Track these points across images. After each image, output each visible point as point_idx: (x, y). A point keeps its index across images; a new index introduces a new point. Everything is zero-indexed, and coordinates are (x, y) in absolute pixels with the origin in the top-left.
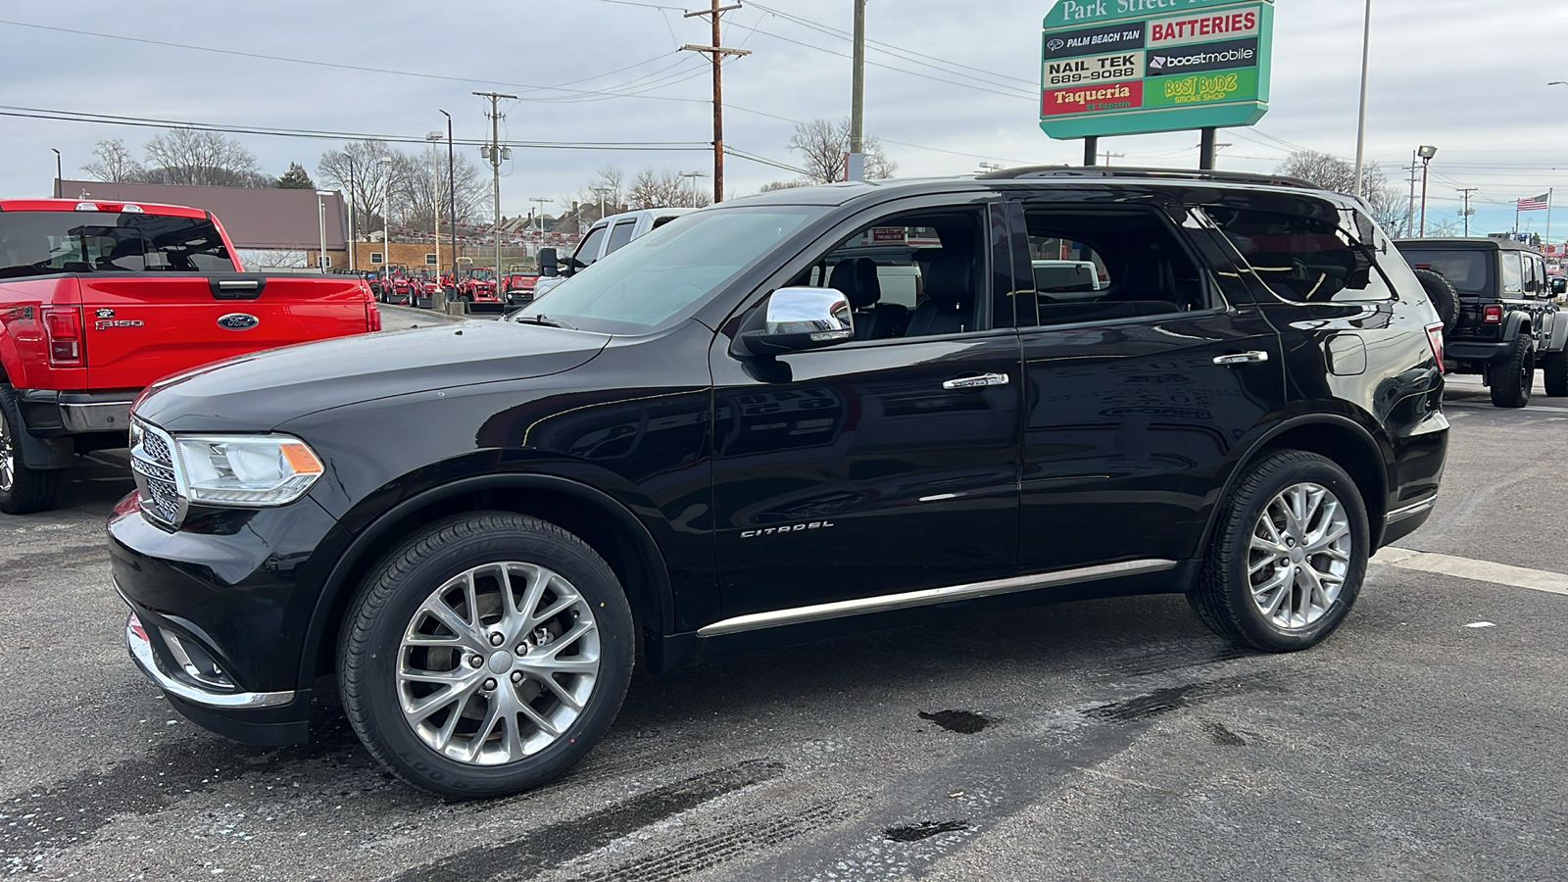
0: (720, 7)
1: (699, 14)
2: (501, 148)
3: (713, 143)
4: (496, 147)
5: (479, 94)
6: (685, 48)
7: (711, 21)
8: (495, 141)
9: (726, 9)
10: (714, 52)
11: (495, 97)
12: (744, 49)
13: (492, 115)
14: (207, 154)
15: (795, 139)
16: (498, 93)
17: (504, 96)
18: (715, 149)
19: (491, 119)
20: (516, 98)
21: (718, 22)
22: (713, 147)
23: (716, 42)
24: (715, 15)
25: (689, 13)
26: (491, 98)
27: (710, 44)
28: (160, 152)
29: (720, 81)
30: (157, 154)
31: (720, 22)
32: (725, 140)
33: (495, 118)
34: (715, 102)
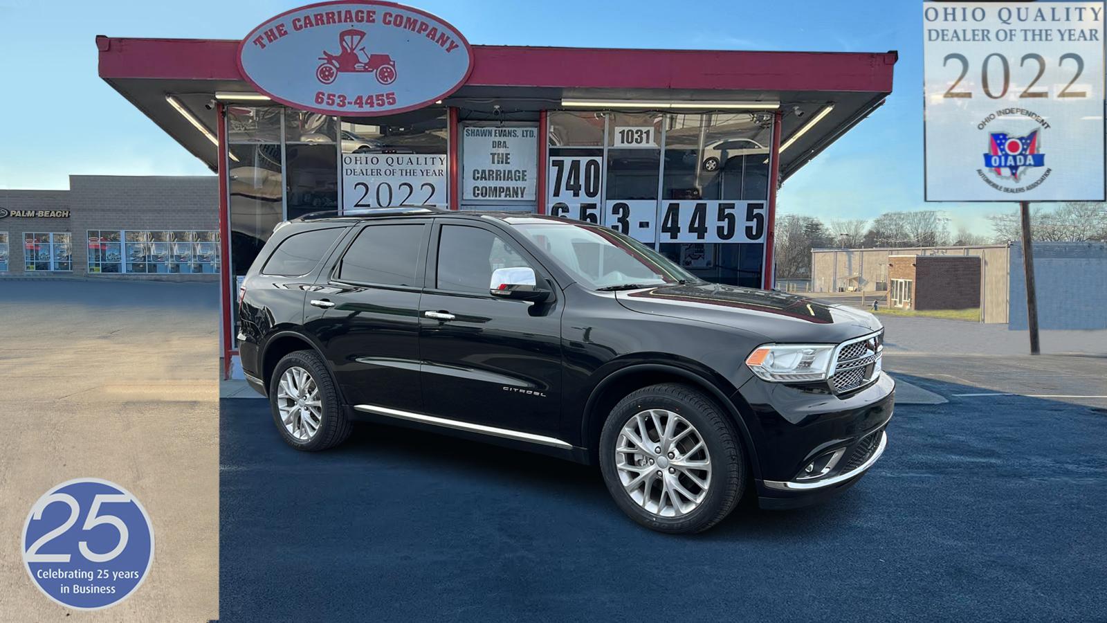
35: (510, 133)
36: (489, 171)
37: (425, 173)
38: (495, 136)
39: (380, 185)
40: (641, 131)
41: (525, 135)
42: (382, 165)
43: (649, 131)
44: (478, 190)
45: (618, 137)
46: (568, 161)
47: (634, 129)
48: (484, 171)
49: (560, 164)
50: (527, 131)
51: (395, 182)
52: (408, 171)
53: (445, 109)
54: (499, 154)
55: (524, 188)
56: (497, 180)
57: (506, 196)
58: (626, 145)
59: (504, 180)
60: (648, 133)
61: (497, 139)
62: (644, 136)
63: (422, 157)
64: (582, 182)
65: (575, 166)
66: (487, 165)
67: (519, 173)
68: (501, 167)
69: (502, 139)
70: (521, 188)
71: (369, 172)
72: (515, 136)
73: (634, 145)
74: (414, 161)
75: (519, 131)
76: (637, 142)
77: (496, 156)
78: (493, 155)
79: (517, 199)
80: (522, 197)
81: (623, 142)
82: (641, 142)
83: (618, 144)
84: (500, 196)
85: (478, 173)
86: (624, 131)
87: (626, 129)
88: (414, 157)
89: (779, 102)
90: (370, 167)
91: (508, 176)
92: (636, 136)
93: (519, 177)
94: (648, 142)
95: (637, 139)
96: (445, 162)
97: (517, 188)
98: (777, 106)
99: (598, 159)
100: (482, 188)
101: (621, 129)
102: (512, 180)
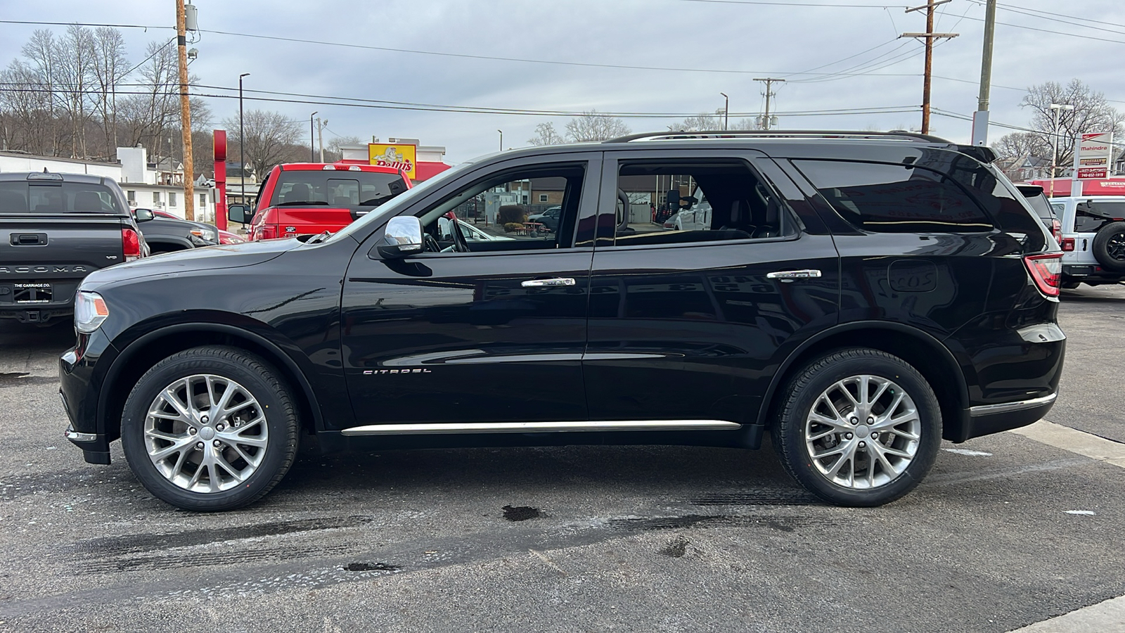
0: (935, 2)
1: (917, 9)
2: (771, 117)
3: (922, 106)
4: (767, 117)
5: (757, 80)
6: (903, 36)
7: (926, 14)
8: (767, 113)
9: (939, 4)
10: (927, 37)
11: (769, 81)
12: (953, 32)
13: (766, 94)
14: (602, 129)
15: (1026, 98)
16: (771, 78)
17: (775, 80)
18: (924, 111)
19: (765, 97)
20: (784, 80)
21: (932, 14)
22: (922, 109)
23: (929, 29)
24: (930, 9)
25: (909, 9)
26: (767, 82)
27: (924, 32)
28: (574, 129)
29: (930, 59)
30: (573, 131)
31: (934, 13)
32: (932, 104)
33: (768, 96)
34: (925, 75)
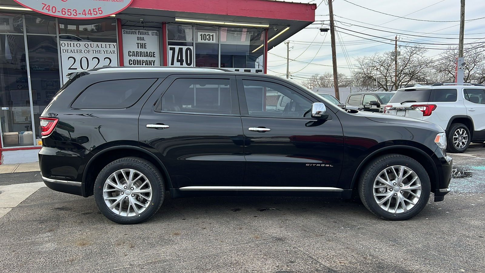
35: (145, 34)
36: (136, 52)
37: (106, 52)
38: (138, 34)
39: (82, 57)
40: (210, 35)
41: (153, 34)
42: (83, 48)
43: (213, 35)
44: (131, 61)
45: (199, 37)
46: (177, 48)
47: (207, 34)
48: (134, 52)
49: (173, 49)
50: (154, 32)
51: (90, 57)
52: (97, 51)
53: (115, 19)
54: (141, 43)
55: (155, 61)
56: (140, 56)
57: (146, 65)
58: (203, 41)
59: (144, 57)
60: (213, 36)
61: (140, 36)
62: (211, 37)
63: (104, 44)
64: (184, 58)
65: (181, 50)
66: (135, 49)
67: (152, 53)
68: (143, 50)
69: (142, 36)
70: (153, 61)
71: (76, 51)
72: (148, 35)
73: (207, 41)
74: (100, 46)
75: (150, 32)
76: (208, 40)
77: (139, 45)
78: (138, 44)
79: (151, 66)
80: (154, 65)
81: (202, 40)
82: (210, 40)
83: (200, 41)
84: (143, 65)
85: (131, 53)
86: (202, 34)
87: (203, 34)
88: (99, 44)
89: (269, 24)
90: (76, 48)
91: (147, 55)
92: (207, 37)
93: (152, 55)
94: (213, 40)
95: (208, 39)
96: (116, 47)
97: (151, 61)
98: (268, 26)
99: (191, 48)
100: (133, 60)
101: (201, 33)
102: (148, 57)
